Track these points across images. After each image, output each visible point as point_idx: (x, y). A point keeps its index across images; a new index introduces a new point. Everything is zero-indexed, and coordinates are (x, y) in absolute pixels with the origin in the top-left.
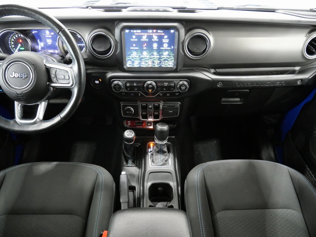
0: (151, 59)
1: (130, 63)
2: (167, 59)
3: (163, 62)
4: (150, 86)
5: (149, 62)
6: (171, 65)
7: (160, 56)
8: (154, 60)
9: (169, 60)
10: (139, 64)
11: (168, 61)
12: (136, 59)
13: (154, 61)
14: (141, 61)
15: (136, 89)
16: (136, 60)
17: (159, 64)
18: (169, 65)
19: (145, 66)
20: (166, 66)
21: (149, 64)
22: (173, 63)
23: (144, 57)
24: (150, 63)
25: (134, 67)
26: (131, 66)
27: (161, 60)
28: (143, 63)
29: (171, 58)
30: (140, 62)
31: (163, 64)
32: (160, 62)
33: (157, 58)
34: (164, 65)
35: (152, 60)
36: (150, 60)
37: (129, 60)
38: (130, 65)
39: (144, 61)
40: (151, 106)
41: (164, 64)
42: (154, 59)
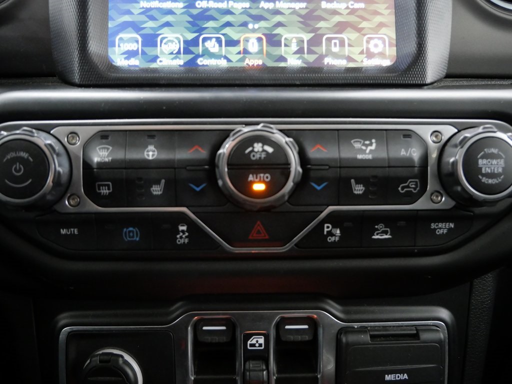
0: (258, 18)
1: (133, 47)
2: (352, 19)
3: (329, 40)
4: (258, 147)
5: (247, 40)
6: (382, 55)
7: (312, 6)
8: (279, 24)
9: (364, 24)
10: (187, 51)
11: (359, 30)
12: (169, 18)
13: (279, 31)
14: (201, 30)
15: (157, 190)
16: (168, 24)
17: (310, 52)
18: (370, 55)
19: (223, 63)
20: (350, 59)
21: (246, 52)
22: (390, 45)
23: (218, 10)
24: (253, 47)
25: (154, 66)
26: (135, 62)
27: (322, 24)
28: (212, 46)
29: (376, 13)
30: (190, 36)
31: (329, 53)
32: (315, 41)
33: (294, 12)
34: (336, 56)
35: (263, 24)
36: (250, 26)
37: (124, 26)
38: (130, 54)
39: (217, 30)
40: (262, 340)
41: (335, 49)
42: (278, 18)
